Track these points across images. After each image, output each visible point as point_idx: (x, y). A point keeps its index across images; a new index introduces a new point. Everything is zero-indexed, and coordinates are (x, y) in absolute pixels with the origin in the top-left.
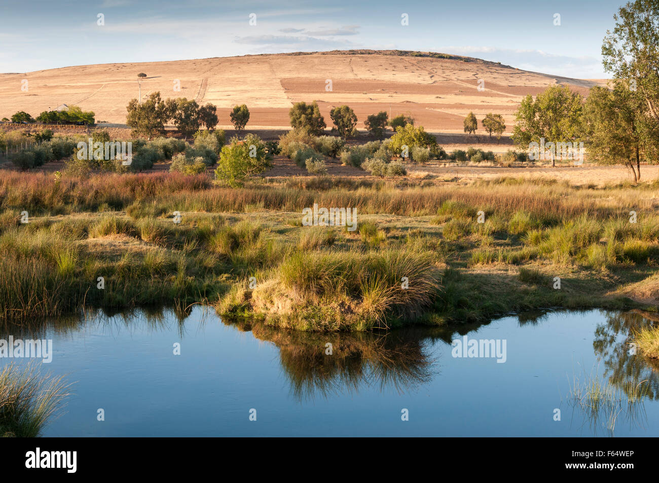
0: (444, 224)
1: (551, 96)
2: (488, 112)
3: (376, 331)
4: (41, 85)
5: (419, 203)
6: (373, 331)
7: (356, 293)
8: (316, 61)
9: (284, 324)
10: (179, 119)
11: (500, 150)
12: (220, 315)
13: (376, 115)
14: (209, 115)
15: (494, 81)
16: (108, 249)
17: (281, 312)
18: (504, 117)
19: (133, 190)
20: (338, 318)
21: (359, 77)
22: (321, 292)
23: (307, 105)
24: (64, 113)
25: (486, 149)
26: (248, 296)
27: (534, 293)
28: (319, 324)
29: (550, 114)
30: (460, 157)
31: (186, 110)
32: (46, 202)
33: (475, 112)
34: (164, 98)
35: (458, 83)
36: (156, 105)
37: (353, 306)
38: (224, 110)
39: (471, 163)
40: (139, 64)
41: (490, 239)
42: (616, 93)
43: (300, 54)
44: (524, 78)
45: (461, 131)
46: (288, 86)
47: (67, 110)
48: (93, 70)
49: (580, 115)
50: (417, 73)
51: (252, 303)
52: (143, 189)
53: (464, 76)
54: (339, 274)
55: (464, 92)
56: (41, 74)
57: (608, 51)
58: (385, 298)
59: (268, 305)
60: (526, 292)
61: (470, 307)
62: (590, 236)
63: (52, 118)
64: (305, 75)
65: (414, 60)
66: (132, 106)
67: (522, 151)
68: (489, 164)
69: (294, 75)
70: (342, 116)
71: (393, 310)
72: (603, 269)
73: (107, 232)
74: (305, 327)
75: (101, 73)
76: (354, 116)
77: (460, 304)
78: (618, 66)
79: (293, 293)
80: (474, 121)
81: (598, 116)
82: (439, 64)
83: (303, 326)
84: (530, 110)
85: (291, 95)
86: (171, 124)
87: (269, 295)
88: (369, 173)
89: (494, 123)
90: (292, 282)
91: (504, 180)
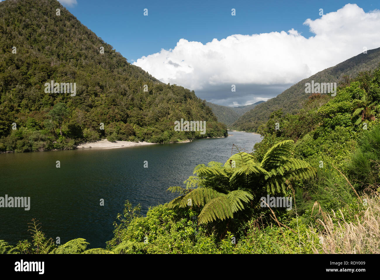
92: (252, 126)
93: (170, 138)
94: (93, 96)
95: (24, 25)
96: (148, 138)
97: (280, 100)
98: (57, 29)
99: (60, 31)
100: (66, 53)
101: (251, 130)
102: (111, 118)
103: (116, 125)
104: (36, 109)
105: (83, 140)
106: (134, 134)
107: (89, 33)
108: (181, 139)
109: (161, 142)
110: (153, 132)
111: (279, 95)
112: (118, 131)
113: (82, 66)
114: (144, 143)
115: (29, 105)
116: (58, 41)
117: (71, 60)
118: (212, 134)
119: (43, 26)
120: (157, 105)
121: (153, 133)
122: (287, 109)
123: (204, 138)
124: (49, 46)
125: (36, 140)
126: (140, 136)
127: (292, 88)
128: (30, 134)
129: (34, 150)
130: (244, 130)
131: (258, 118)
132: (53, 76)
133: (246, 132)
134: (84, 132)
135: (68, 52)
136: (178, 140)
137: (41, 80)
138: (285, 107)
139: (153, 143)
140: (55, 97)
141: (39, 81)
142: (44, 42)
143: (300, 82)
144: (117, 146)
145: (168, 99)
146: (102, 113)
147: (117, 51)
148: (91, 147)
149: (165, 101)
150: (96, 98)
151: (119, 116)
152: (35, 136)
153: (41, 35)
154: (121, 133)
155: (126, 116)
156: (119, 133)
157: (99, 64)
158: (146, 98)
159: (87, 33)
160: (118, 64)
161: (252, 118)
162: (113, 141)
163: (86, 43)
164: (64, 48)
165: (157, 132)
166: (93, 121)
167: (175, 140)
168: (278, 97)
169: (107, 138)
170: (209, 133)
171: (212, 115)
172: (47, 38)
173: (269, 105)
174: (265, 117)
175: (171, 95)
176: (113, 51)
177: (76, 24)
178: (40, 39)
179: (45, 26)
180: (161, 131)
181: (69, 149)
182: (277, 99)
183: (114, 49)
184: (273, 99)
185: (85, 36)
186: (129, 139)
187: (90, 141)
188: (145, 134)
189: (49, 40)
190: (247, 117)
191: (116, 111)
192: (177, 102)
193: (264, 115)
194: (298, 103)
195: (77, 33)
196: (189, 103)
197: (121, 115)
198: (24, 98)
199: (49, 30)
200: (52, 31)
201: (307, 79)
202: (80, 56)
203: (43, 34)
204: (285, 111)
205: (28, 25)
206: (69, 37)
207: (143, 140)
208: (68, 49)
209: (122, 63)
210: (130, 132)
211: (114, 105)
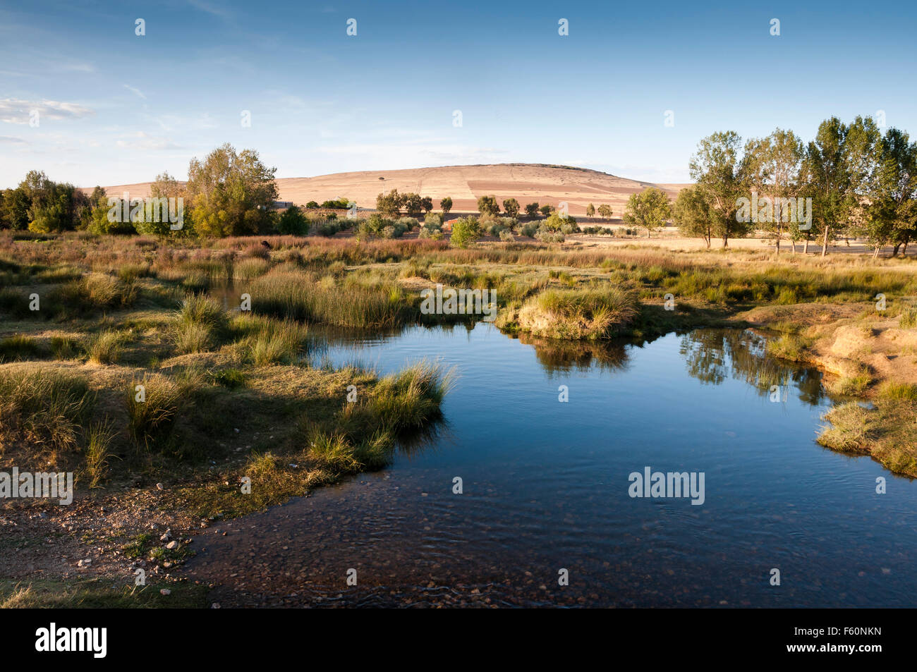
0: (609, 273)
1: (649, 194)
2: (601, 203)
3: (603, 339)
4: (320, 185)
5: (586, 260)
6: (601, 339)
7: (589, 316)
8: (490, 170)
9: (544, 335)
10: (409, 206)
11: (613, 227)
12: (499, 328)
13: (532, 204)
14: (428, 204)
15: (602, 184)
16: (415, 287)
17: (540, 327)
18: (612, 206)
19: (402, 250)
20: (579, 331)
21: (516, 181)
22: (567, 315)
23: (489, 197)
24: (338, 202)
25: (605, 226)
26: (516, 317)
27: (689, 317)
28: (567, 334)
29: (648, 205)
30: (592, 231)
31: (413, 200)
32: (351, 257)
33: (594, 203)
34: (400, 193)
35: (580, 185)
36: (395, 197)
37: (587, 324)
38: (437, 201)
39: (599, 235)
40: (380, 172)
41: (642, 283)
42: (697, 193)
43: (479, 165)
44: (620, 182)
45: (584, 215)
46: (472, 186)
47: (340, 200)
48: (351, 175)
49: (666, 206)
50: (553, 178)
51: (519, 321)
52: (408, 249)
53: (582, 180)
54: (578, 304)
55: (582, 190)
56: (321, 178)
57: (693, 166)
58: (608, 319)
59: (531, 323)
60: (684, 317)
61: (655, 326)
62: (706, 282)
63: (331, 205)
64: (483, 179)
65: (551, 170)
66: (380, 198)
67: (629, 228)
68: (609, 236)
69: (476, 179)
70: (511, 206)
71: (612, 327)
72: (723, 303)
73: (409, 275)
74: (559, 337)
75: (356, 177)
76: (518, 205)
77: (649, 323)
78: (698, 176)
79: (549, 315)
80: (593, 209)
81: (687, 207)
82: (567, 172)
83: (558, 336)
84: (636, 202)
85: (474, 191)
86: (403, 209)
87: (531, 316)
88: (540, 241)
89: (606, 210)
90: (547, 309)
91: (627, 246)
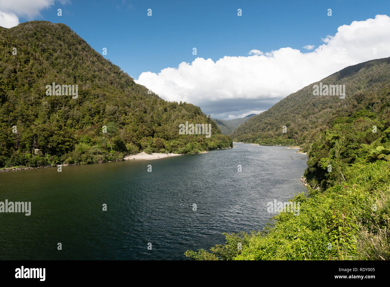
92: (249, 138)
93: (192, 150)
94: (124, 115)
95: (41, 49)
96: (175, 150)
97: (271, 113)
98: (71, 53)
99: (74, 55)
100: (81, 75)
101: (249, 141)
102: (141, 133)
103: (148, 140)
104: (80, 128)
105: (128, 153)
106: (164, 147)
107: (98, 55)
108: (201, 150)
109: (186, 153)
110: (178, 144)
111: (270, 108)
112: (151, 145)
113: (99, 87)
114: (172, 155)
115: (74, 124)
116: (74, 64)
117: (87, 81)
118: (221, 145)
119: (59, 50)
120: (174, 121)
121: (178, 146)
122: (279, 121)
123: (215, 149)
124: (66, 69)
125: (95, 154)
126: (169, 148)
127: (281, 102)
128: (89, 149)
129: (95, 162)
130: (242, 141)
131: (252, 129)
132: (87, 98)
133: (244, 143)
134: (127, 147)
135: (83, 74)
136: (199, 151)
137: (79, 102)
138: (277, 119)
139: (179, 154)
140: (93, 116)
141: (77, 103)
142: (61, 65)
143: (288, 96)
144: (155, 157)
145: (182, 116)
146: (133, 130)
147: (124, 72)
148: (134, 159)
149: (180, 117)
150: (126, 117)
151: (147, 132)
152: (93, 151)
153: (57, 59)
154: (153, 147)
155: (152, 131)
156: (152, 146)
157: (111, 84)
158: (162, 115)
159: (96, 55)
160: (127, 84)
161: (247, 130)
162: (149, 153)
163: (98, 65)
164: (79, 71)
165: (181, 145)
166: (133, 137)
167: (196, 151)
168: (269, 110)
169: (145, 151)
170: (218, 144)
171: (217, 129)
172: (63, 61)
173: (262, 118)
174: (259, 129)
175: (184, 112)
176: (121, 71)
177: (87, 48)
178: (57, 62)
179: (60, 51)
180: (184, 143)
181: (119, 161)
182: (269, 112)
183: (121, 70)
184: (265, 112)
185: (95, 59)
186: (161, 152)
187: (133, 154)
188: (172, 147)
189: (66, 63)
190: (242, 129)
191: (144, 127)
192: (190, 119)
193: (258, 127)
194: (288, 116)
195: (89, 56)
196: (199, 118)
197: (148, 131)
198: (69, 118)
199: (64, 54)
200: (67, 55)
201: (295, 93)
202: (95, 77)
203: (60, 57)
204: (277, 122)
205: (44, 50)
206: (82, 59)
207: (171, 152)
208: (83, 71)
209: (130, 82)
210: (161, 145)
211: (142, 122)
